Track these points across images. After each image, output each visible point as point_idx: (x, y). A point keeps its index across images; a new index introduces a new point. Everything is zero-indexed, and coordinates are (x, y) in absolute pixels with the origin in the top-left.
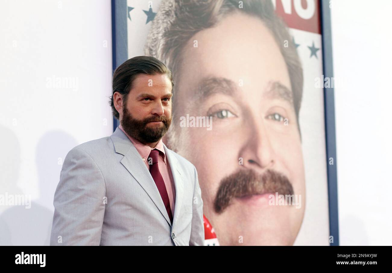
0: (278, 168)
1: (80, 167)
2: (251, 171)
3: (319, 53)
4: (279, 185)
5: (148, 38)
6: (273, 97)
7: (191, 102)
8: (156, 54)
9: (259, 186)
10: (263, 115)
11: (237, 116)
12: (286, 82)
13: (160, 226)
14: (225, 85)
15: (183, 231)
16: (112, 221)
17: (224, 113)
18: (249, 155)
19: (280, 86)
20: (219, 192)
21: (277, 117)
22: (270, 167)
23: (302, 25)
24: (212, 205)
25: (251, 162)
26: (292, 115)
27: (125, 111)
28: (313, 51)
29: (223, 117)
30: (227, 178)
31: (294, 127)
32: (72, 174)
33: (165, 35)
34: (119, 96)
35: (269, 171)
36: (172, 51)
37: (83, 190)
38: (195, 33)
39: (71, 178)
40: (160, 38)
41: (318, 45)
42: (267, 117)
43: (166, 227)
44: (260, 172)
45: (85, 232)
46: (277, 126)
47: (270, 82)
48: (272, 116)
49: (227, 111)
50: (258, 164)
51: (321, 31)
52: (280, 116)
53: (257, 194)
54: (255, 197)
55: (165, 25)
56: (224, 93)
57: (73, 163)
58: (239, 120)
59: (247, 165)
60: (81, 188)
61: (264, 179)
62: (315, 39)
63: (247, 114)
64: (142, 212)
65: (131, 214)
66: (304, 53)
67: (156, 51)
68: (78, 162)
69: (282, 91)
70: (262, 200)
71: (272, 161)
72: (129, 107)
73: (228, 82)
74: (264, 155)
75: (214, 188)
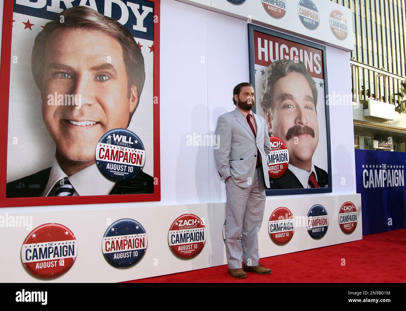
0: (309, 125)
1: (223, 122)
2: (299, 126)
3: (323, 86)
4: (309, 131)
5: (262, 80)
6: (307, 101)
7: (278, 102)
8: (265, 86)
9: (302, 131)
10: (303, 107)
11: (294, 107)
12: (312, 96)
13: (251, 140)
14: (290, 96)
15: (260, 141)
16: (234, 140)
17: (290, 106)
18: (298, 121)
19: (309, 97)
20: (288, 133)
21: (308, 108)
22: (306, 125)
23: (317, 76)
24: (285, 138)
25: (299, 123)
26: (314, 107)
27: (239, 99)
28: (321, 85)
29: (289, 107)
30: (291, 128)
31: (314, 111)
32: (220, 125)
33: (268, 79)
34: (236, 95)
35: (305, 126)
36: (271, 85)
37: (223, 130)
38: (279, 78)
39: (220, 126)
40: (266, 80)
41: (323, 83)
42: (305, 108)
43: (254, 140)
44: (302, 126)
45: (225, 144)
46: (309, 111)
47: (306, 96)
48: (306, 107)
49: (290, 105)
50: (302, 124)
51: (324, 78)
52: (309, 107)
53: (302, 134)
54: (301, 135)
55: (268, 76)
56: (289, 99)
57: (220, 121)
58: (295, 109)
59: (298, 124)
60: (223, 129)
61: (304, 129)
62: (322, 81)
63: (297, 106)
64: (247, 138)
65: (241, 137)
66: (318, 86)
67: (265, 85)
68: (221, 120)
69: (310, 99)
70: (303, 136)
71: (307, 123)
72: (240, 98)
73: (291, 95)
74: (304, 121)
75: (286, 132)
